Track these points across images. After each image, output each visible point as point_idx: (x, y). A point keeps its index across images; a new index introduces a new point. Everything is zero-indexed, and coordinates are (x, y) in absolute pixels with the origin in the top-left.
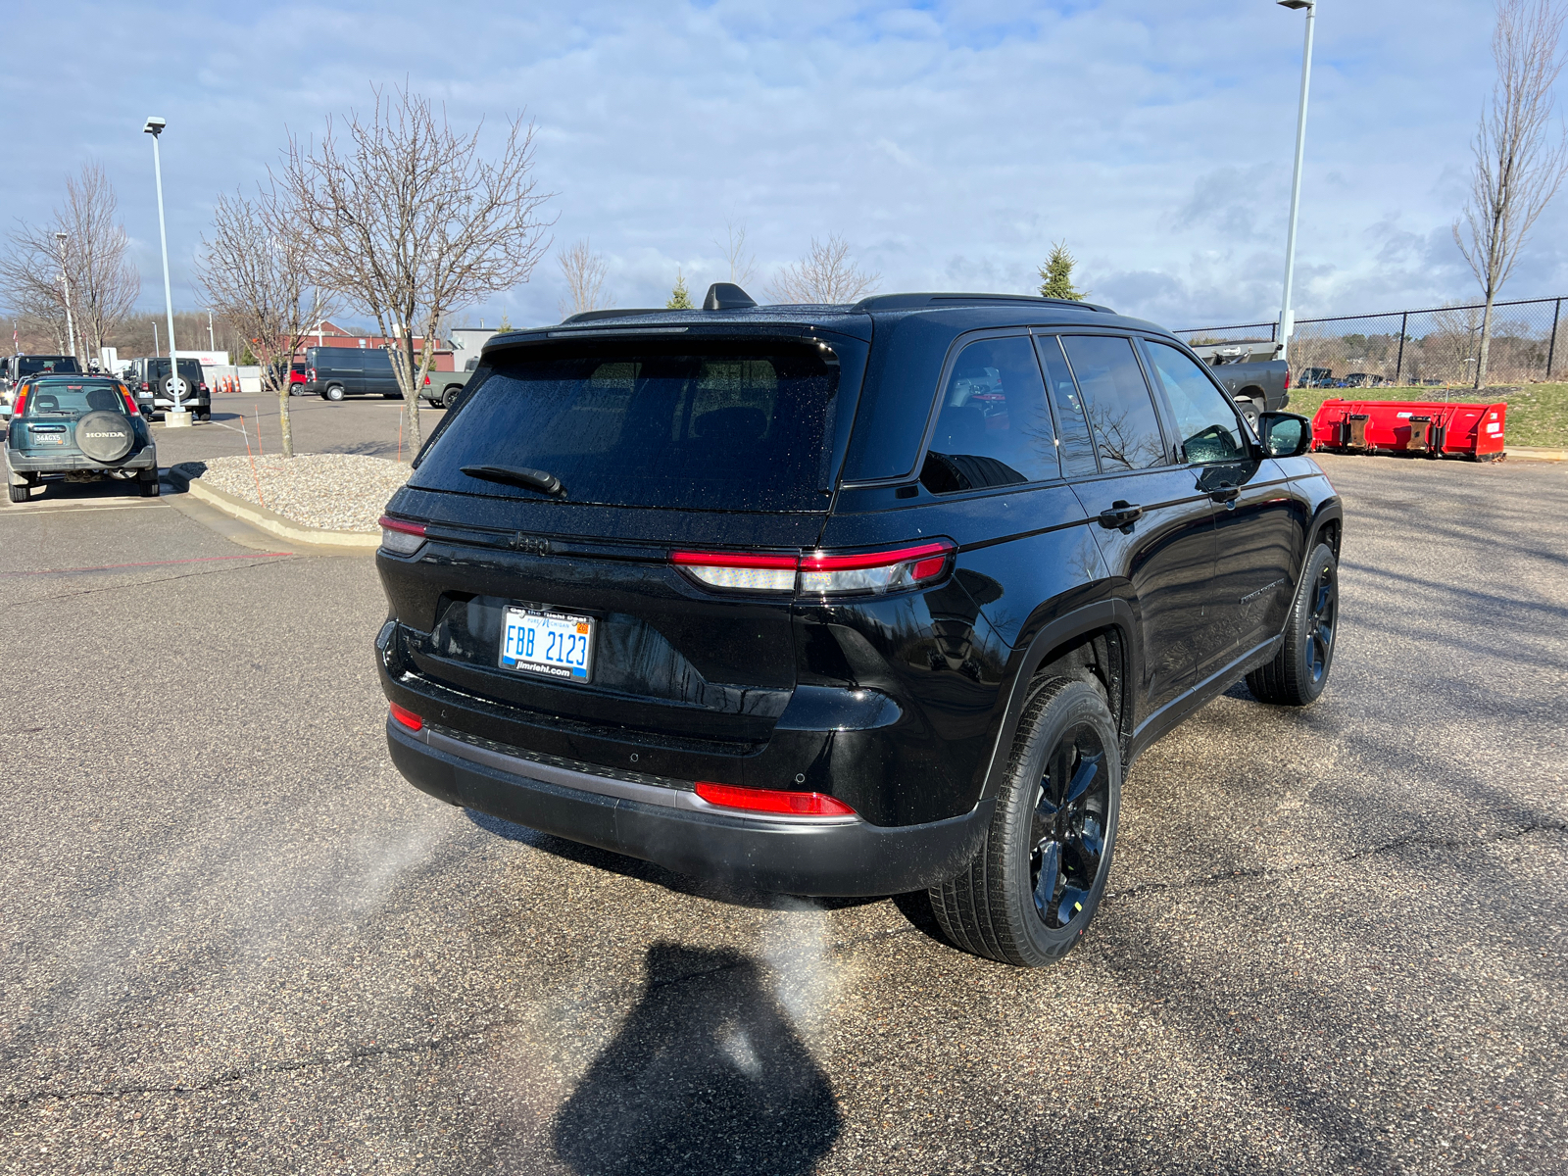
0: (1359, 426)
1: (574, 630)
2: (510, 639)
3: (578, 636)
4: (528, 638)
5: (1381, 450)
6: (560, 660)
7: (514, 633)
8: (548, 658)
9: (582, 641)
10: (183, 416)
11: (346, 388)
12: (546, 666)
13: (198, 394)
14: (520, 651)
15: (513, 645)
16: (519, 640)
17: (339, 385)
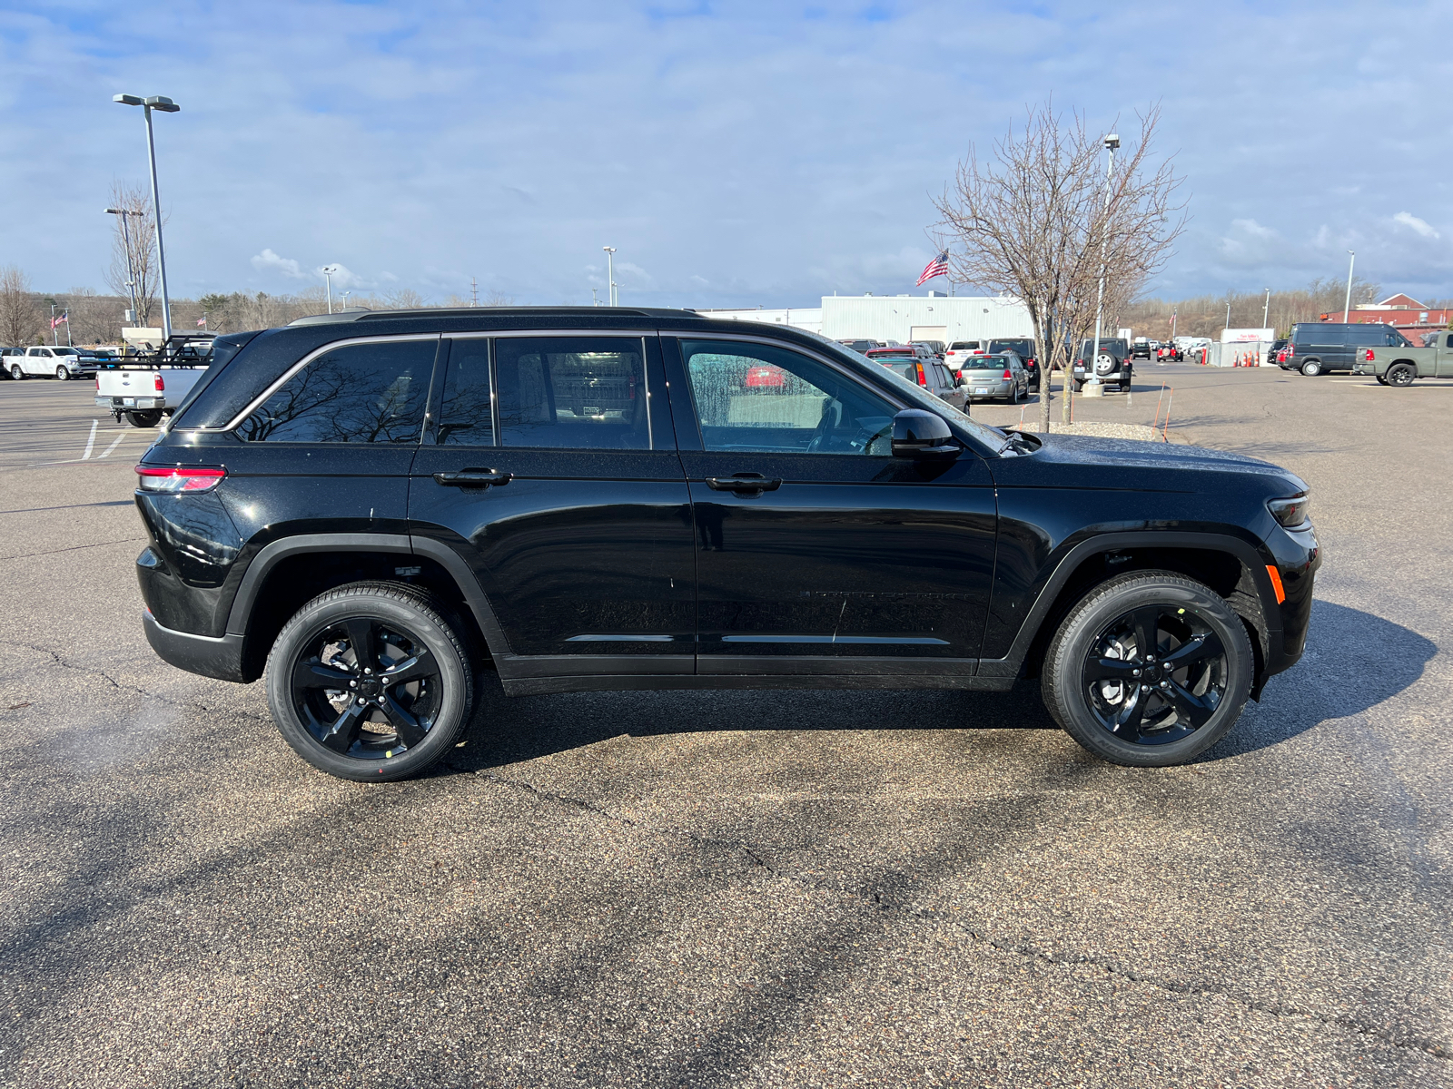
10: (1095, 387)
11: (1323, 364)
13: (1121, 369)
17: (1316, 360)
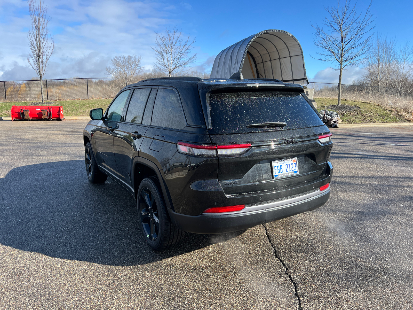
0: (27, 113)
1: (292, 162)
2: (275, 170)
3: (293, 163)
4: (280, 168)
5: (34, 119)
6: (290, 171)
7: (276, 168)
8: (287, 171)
9: (295, 164)
12: (287, 173)
14: (279, 172)
15: (277, 171)
16: (278, 169)
